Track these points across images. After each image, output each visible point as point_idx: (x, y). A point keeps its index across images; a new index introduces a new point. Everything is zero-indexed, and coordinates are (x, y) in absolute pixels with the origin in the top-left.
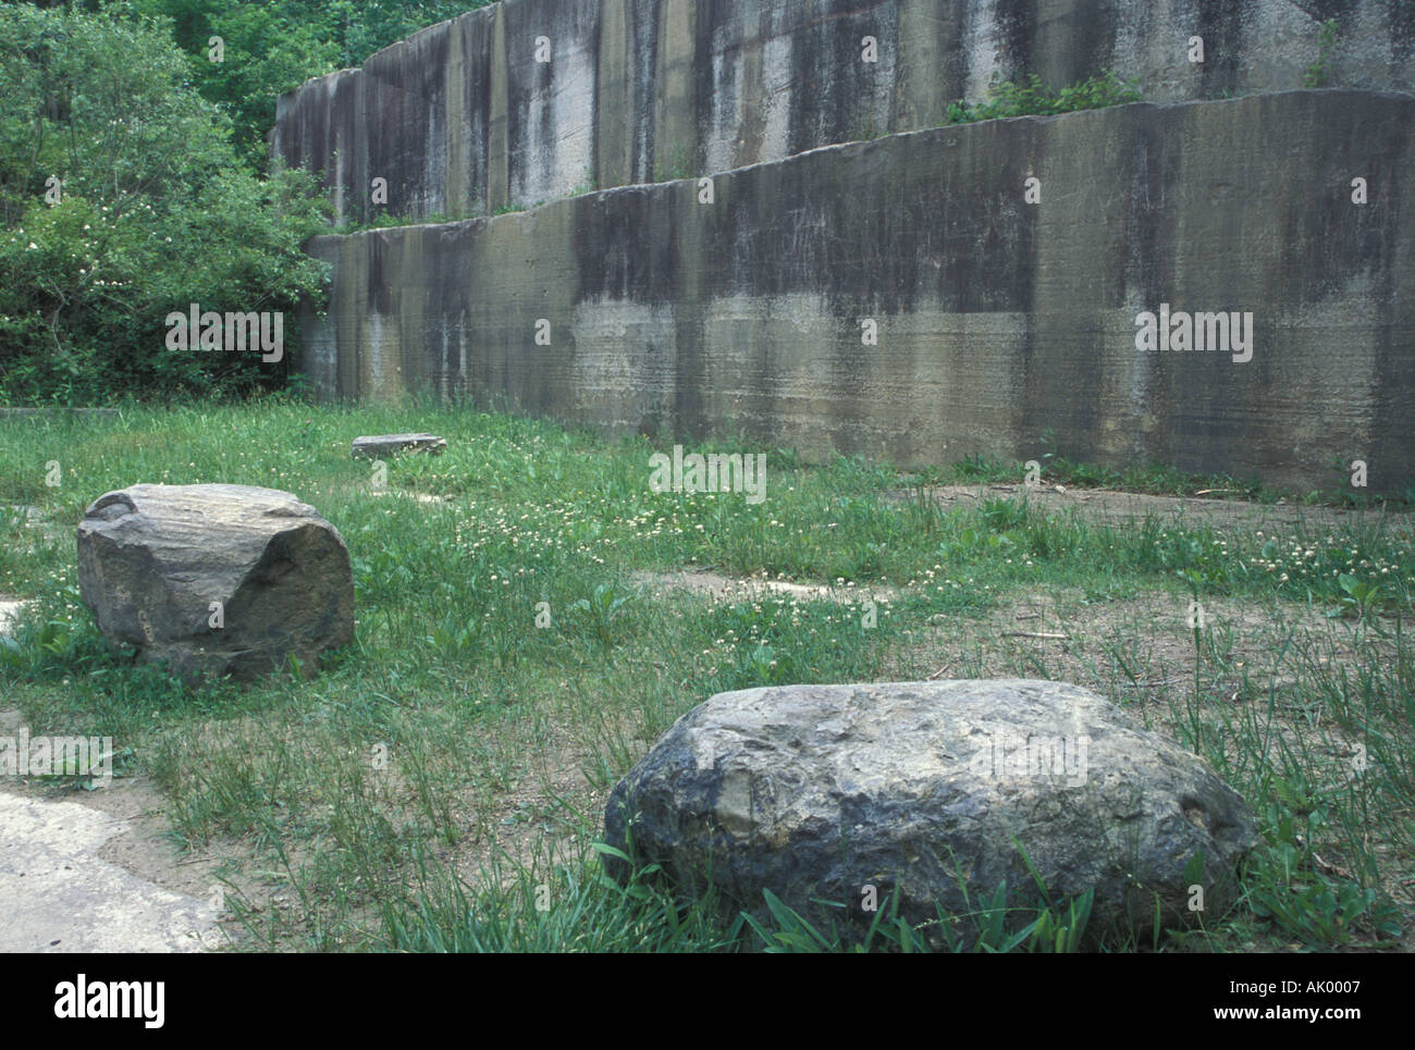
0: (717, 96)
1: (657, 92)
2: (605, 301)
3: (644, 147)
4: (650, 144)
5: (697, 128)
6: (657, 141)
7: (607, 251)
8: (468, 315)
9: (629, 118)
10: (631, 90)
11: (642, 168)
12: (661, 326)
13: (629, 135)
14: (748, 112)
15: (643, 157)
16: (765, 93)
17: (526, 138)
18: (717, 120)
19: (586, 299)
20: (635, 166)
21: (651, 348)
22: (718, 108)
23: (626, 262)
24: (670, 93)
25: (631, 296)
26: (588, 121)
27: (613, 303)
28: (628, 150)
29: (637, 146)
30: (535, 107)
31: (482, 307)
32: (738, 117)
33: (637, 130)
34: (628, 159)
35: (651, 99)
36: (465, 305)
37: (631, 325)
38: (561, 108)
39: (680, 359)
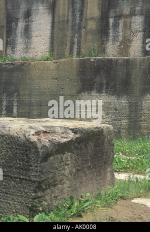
0: (111, 31)
1: (83, 27)
2: (94, 93)
3: (76, 44)
4: (79, 42)
5: (102, 40)
6: (82, 42)
7: (95, 78)
8: (18, 94)
9: (69, 33)
10: (70, 24)
11: (75, 51)
12: (121, 103)
13: (69, 39)
14: (124, 37)
15: (76, 46)
16: (132, 32)
17: (16, 34)
18: (111, 38)
19: (84, 93)
20: (71, 49)
21: (116, 109)
22: (111, 34)
23: (105, 81)
24: (89, 27)
25: (107, 92)
26: (48, 33)
27: (98, 94)
28: (68, 44)
29: (72, 43)
30: (21, 25)
31: (27, 92)
32: (120, 38)
33: (72, 38)
34: (68, 47)
35: (80, 28)
36: (17, 91)
37: (106, 102)
38: (34, 26)
39: (131, 113)
